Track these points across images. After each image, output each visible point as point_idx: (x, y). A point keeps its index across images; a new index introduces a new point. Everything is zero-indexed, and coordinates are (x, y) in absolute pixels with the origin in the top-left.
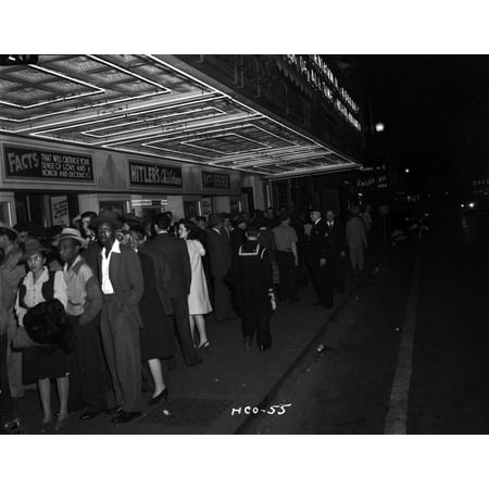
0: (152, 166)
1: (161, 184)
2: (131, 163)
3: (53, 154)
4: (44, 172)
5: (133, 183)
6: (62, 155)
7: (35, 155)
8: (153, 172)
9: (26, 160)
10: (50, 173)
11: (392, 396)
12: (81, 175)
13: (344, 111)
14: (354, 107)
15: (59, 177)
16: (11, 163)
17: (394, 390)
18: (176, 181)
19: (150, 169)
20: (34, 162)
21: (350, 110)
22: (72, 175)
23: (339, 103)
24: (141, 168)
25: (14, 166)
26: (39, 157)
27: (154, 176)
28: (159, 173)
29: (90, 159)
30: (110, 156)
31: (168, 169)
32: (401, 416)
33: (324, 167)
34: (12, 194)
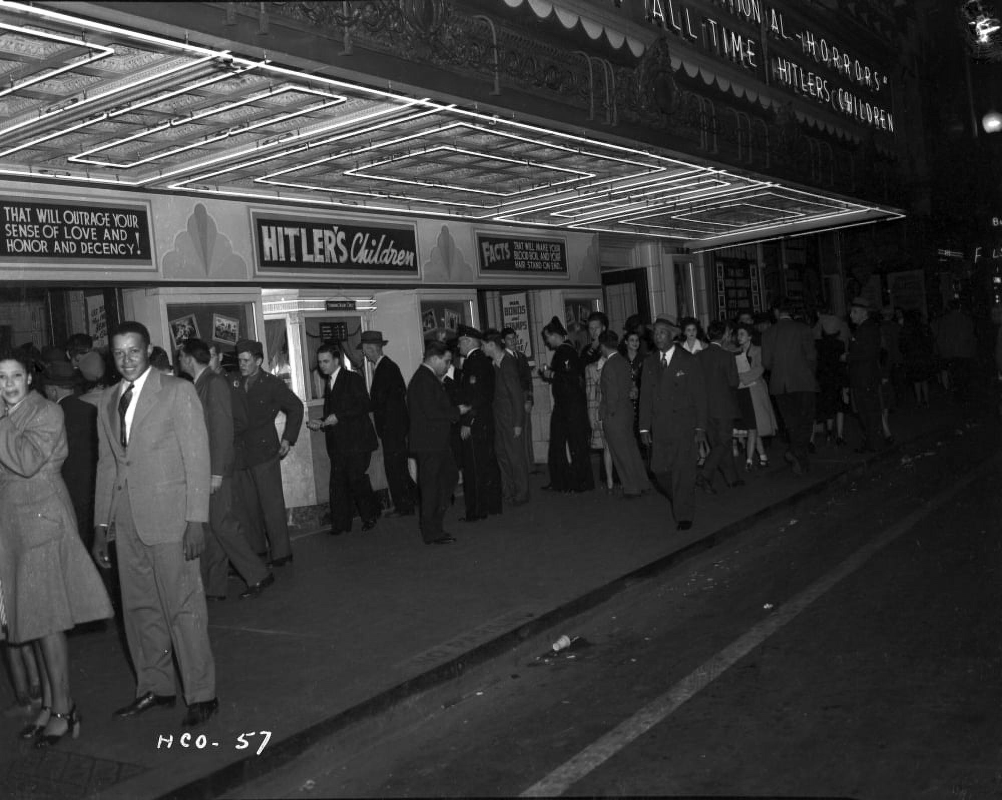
0: (326, 226)
2: (263, 222)
3: (34, 206)
4: (11, 245)
5: (265, 264)
6: (60, 207)
8: (329, 240)
10: (26, 246)
12: (116, 249)
13: (815, 86)
15: (50, 255)
18: (398, 257)
22: (87, 248)
23: (787, 69)
24: (291, 232)
27: (330, 248)
28: (347, 242)
29: (141, 214)
30: (198, 207)
31: (375, 231)
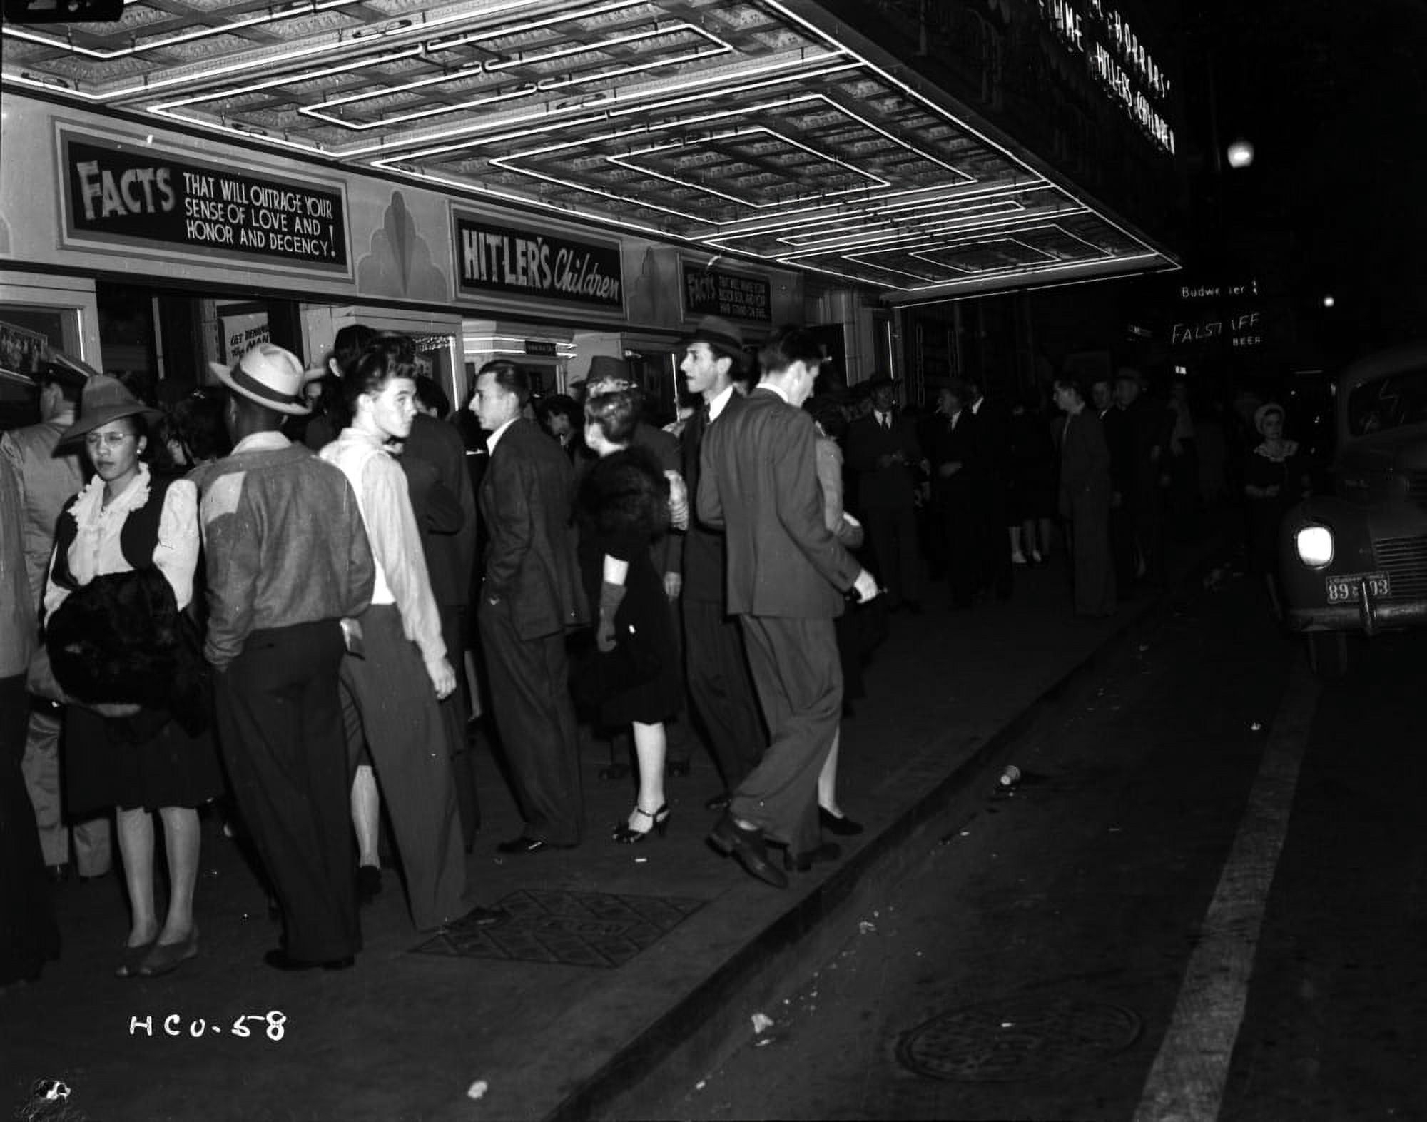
0: (529, 236)
1: (554, 294)
2: (464, 224)
3: (220, 175)
4: (192, 229)
5: (467, 283)
6: (247, 181)
7: (162, 174)
8: (532, 256)
9: (136, 189)
10: (210, 232)
11: (1214, 906)
12: (308, 247)
13: (1122, 84)
14: (1154, 78)
15: (236, 247)
16: (88, 192)
17: (1223, 888)
18: (602, 286)
19: (521, 245)
20: (159, 196)
21: (1139, 83)
22: (277, 242)
23: (1102, 58)
24: (493, 240)
25: (97, 202)
26: (176, 181)
27: (534, 267)
28: (551, 260)
29: (336, 200)
30: (397, 197)
31: (579, 248)
32: (1234, 963)
33: (1061, 266)
34: (90, 284)
